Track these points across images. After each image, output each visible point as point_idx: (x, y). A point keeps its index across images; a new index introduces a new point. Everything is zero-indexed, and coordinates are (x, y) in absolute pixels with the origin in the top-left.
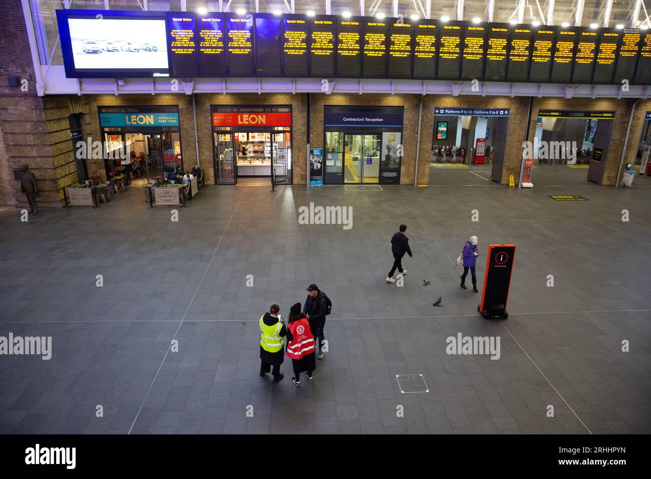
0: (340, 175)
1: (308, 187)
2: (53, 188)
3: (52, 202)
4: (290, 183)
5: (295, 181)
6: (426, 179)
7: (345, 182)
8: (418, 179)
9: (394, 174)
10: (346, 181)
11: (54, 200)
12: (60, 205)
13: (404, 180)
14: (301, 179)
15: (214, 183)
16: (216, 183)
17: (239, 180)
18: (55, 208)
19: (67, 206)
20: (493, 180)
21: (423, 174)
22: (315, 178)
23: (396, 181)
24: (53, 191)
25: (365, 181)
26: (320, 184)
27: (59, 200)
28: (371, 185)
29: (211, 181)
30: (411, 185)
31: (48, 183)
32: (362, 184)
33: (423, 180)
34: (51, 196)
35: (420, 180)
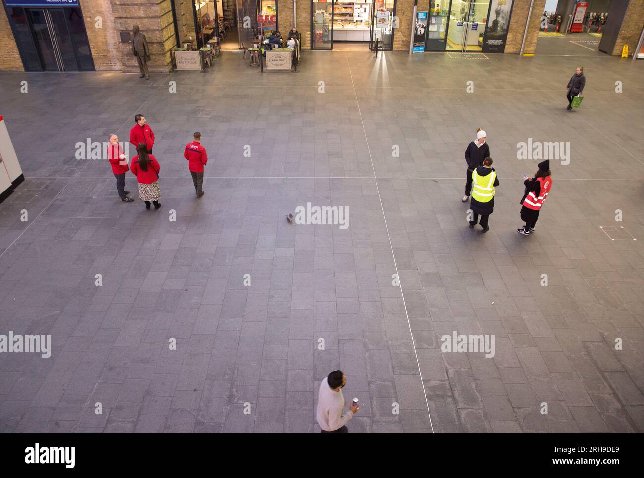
0: (443, 41)
1: (410, 54)
2: (161, 51)
3: (159, 66)
4: (390, 49)
5: (396, 47)
6: (532, 49)
7: (446, 49)
8: (524, 48)
9: (499, 42)
10: (448, 48)
11: (162, 65)
12: (167, 70)
13: (509, 48)
14: (402, 45)
15: (309, 48)
16: (312, 49)
17: (335, 45)
18: (162, 72)
19: (174, 70)
20: (600, 50)
21: (530, 43)
22: (418, 44)
23: (500, 49)
24: (160, 54)
25: (468, 48)
26: (421, 50)
27: (166, 64)
28: (475, 54)
29: (307, 46)
30: (516, 54)
31: (155, 45)
32: (464, 51)
33: (529, 49)
34: (158, 60)
35: (526, 49)
